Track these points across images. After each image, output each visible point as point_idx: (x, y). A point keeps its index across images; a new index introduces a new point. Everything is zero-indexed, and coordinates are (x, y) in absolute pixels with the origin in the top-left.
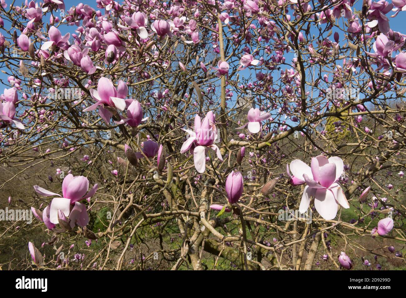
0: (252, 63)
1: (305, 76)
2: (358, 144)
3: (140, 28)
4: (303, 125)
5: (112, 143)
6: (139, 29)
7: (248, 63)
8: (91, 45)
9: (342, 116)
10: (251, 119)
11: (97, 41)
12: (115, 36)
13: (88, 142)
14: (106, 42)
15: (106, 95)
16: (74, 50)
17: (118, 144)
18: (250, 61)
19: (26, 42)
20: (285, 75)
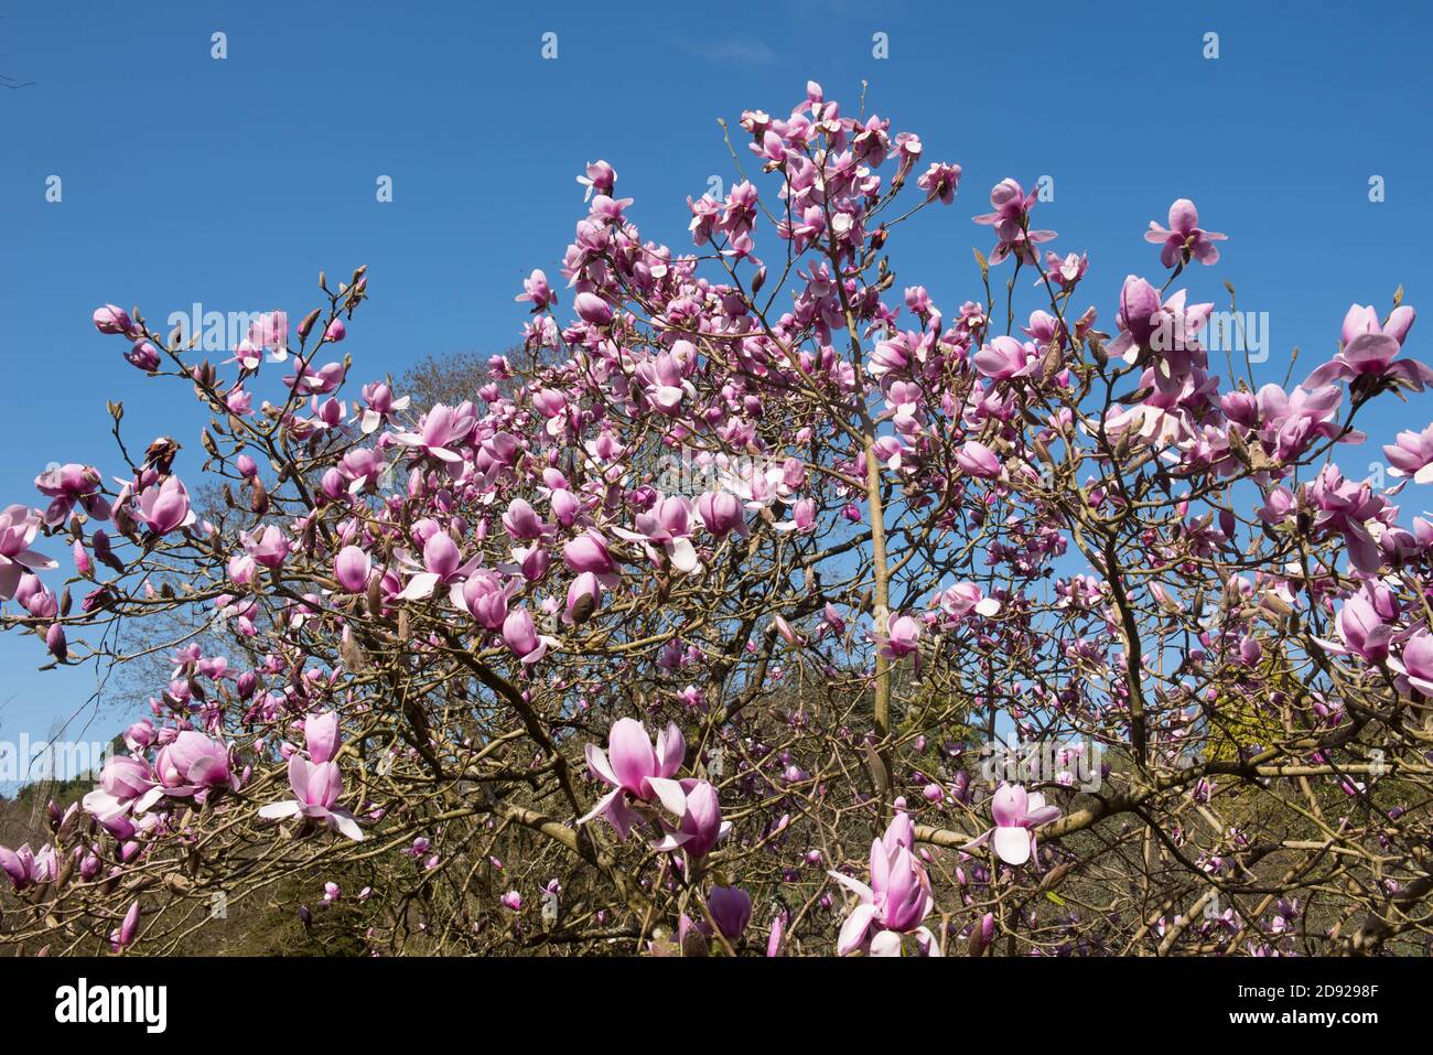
0: (978, 610)
1: (1139, 648)
2: (1324, 845)
3: (676, 540)
4: (1140, 795)
5: (528, 815)
6: (672, 545)
7: (967, 609)
8: (521, 562)
9: (1259, 775)
10: (1004, 819)
11: (540, 554)
12: (596, 548)
13: (453, 813)
14: (571, 562)
15: (633, 769)
16: (482, 585)
17: (546, 820)
18: (973, 603)
19: (358, 568)
20: (1070, 599)
